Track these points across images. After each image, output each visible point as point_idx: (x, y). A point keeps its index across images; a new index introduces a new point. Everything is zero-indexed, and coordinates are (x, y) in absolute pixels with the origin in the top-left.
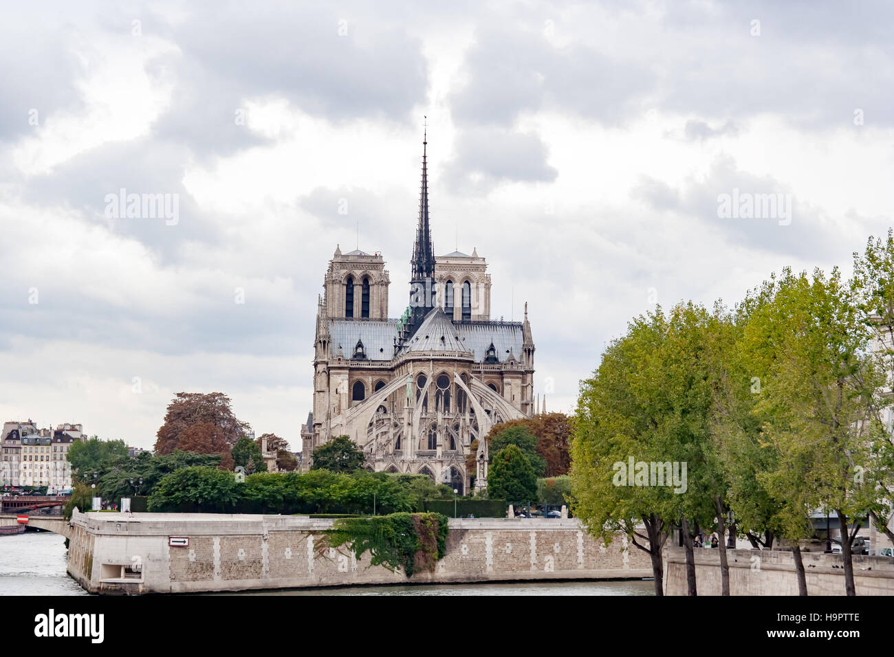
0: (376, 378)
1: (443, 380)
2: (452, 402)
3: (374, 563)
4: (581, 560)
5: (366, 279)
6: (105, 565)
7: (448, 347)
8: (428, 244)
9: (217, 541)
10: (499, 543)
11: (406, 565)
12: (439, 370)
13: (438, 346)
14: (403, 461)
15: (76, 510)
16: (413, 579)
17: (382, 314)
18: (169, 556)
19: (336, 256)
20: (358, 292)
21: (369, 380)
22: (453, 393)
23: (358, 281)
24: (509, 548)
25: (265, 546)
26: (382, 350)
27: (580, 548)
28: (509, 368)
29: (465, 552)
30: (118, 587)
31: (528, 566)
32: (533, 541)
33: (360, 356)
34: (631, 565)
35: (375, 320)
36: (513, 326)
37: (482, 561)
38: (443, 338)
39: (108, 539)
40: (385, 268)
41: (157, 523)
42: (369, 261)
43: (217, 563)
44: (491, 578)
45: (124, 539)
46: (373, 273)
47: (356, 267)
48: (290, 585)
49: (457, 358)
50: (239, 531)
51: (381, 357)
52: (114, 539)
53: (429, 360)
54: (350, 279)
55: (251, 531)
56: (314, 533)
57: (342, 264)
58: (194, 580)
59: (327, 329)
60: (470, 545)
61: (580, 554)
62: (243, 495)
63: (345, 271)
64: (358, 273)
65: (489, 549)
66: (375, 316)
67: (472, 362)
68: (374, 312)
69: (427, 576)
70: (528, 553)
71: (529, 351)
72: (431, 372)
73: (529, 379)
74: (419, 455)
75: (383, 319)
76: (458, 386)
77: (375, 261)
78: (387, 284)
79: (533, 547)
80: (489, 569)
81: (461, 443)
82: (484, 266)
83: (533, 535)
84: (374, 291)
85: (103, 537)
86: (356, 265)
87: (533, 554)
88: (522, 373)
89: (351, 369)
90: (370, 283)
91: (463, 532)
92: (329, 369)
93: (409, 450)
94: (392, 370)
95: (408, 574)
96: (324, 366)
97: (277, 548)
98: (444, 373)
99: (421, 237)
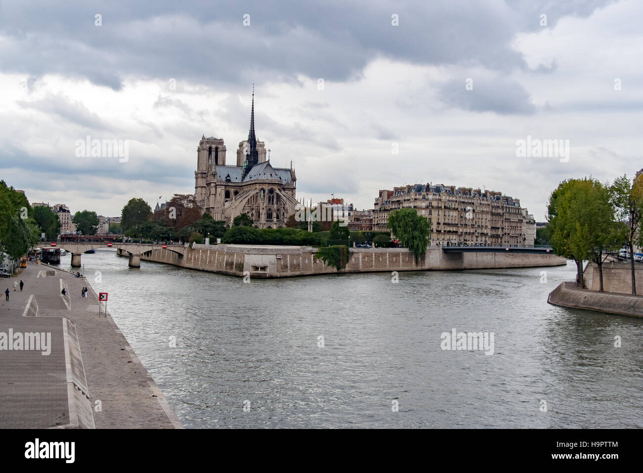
0: (235, 189)
1: (271, 191)
2: (275, 200)
3: (329, 265)
4: (388, 264)
5: (217, 148)
6: (252, 266)
7: (273, 178)
8: (254, 136)
9: (288, 256)
10: (364, 257)
11: (337, 266)
12: (270, 187)
13: (269, 178)
14: (260, 224)
15: (195, 243)
16: (339, 272)
17: (223, 163)
18: (276, 262)
19: (203, 139)
20: (213, 154)
21: (232, 190)
22: (275, 197)
23: (213, 150)
24: (366, 259)
25: (301, 258)
26: (236, 178)
27: (388, 259)
28: (287, 187)
29: (353, 261)
30: (259, 275)
31: (372, 266)
32: (374, 256)
33: (228, 181)
34: (403, 266)
35: (220, 165)
36: (286, 170)
37: (358, 264)
38: (271, 175)
39: (253, 256)
40: (224, 145)
41: (273, 249)
42: (218, 141)
43: (289, 265)
44: (362, 271)
45: (261, 256)
46: (220, 146)
47: (213, 144)
48: (307, 274)
49: (277, 182)
50: (295, 252)
51: (236, 181)
52: (256, 256)
53: (266, 183)
54: (210, 148)
55: (297, 253)
56: (313, 253)
57: (207, 142)
58: (283, 272)
59: (215, 169)
60: (355, 258)
61: (388, 262)
62: (263, 238)
63: (208, 145)
64: (214, 146)
65: (360, 260)
66: (220, 164)
67: (282, 184)
68: (220, 162)
69: (343, 270)
70: (372, 261)
71: (294, 180)
72: (267, 188)
73: (294, 191)
74: (267, 221)
75: (224, 165)
76: (277, 194)
77: (221, 141)
78: (226, 151)
79: (374, 259)
80: (361, 267)
81: (282, 217)
82: (264, 145)
83: (374, 254)
84: (220, 154)
85: (251, 255)
86: (213, 143)
87: (374, 262)
88: (292, 189)
89: (225, 186)
90: (218, 150)
91: (353, 253)
92: (216, 185)
93: (263, 219)
94: (241, 186)
95: (338, 269)
96: (214, 184)
97: (304, 259)
98: (272, 188)
99: (251, 133)
